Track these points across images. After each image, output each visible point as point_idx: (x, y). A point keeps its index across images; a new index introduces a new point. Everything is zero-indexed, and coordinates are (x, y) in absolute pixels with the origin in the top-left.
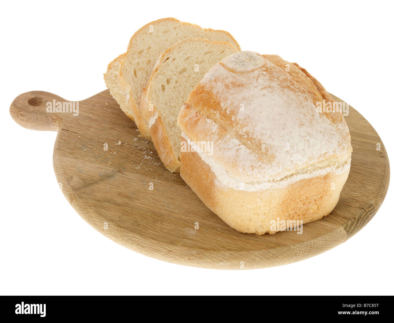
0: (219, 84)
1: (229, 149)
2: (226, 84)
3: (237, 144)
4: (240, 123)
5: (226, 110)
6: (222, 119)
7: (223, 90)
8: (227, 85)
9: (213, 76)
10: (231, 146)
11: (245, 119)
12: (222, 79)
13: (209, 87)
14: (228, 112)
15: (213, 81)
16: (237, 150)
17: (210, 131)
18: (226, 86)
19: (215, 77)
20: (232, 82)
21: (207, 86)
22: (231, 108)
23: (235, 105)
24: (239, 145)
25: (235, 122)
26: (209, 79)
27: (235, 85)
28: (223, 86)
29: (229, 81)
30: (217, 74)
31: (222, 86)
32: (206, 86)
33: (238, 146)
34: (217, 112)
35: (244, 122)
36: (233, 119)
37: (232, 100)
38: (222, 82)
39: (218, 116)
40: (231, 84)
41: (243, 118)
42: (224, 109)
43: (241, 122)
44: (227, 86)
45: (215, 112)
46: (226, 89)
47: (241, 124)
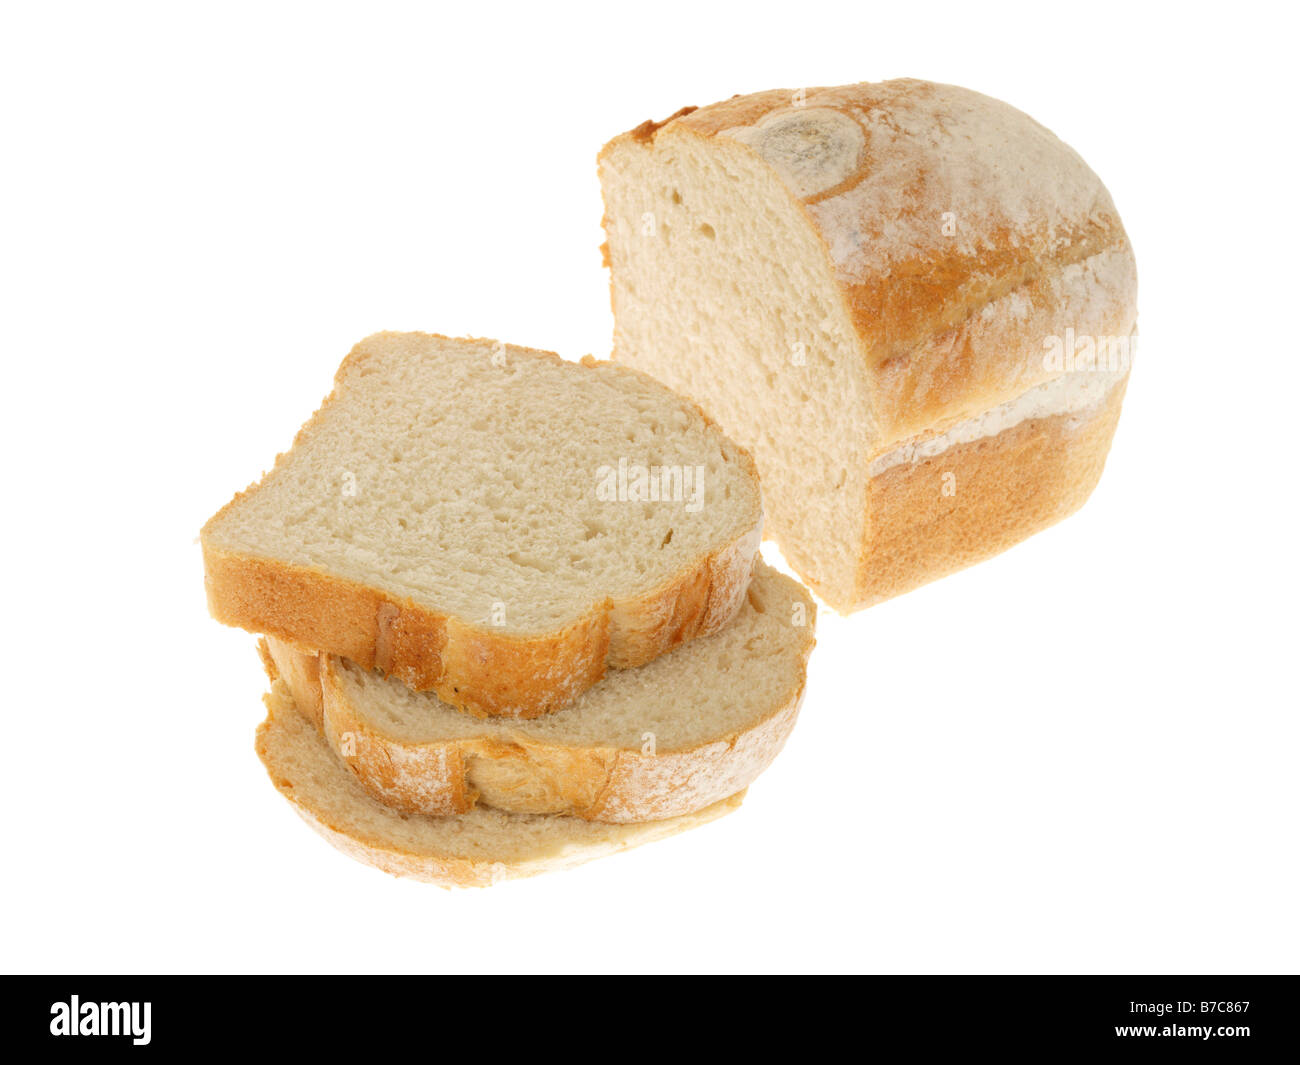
0: (889, 229)
1: (1088, 300)
2: (900, 211)
3: (1080, 274)
4: (1034, 231)
5: (980, 249)
6: (999, 275)
7: (915, 228)
8: (903, 210)
9: (855, 233)
10: (1080, 288)
11: (1031, 211)
12: (881, 212)
13: (884, 262)
14: (990, 246)
15: (872, 242)
16: (1097, 281)
17: (1016, 324)
18: (905, 215)
19: (863, 232)
20: (905, 192)
21: (879, 266)
22: (987, 230)
23: (985, 215)
24: (1086, 269)
25: (1024, 242)
26: (857, 249)
27: (916, 188)
28: (901, 222)
29: (896, 198)
30: (856, 220)
31: (899, 228)
32: (877, 271)
33: (1087, 273)
34: (974, 277)
35: (1037, 219)
36: (1015, 243)
37: (966, 214)
38: (890, 218)
39: (989, 280)
40: (907, 197)
41: (1027, 214)
42: (974, 253)
43: (1034, 227)
44: (907, 213)
45: (973, 281)
46: (915, 220)
47: (1038, 232)
